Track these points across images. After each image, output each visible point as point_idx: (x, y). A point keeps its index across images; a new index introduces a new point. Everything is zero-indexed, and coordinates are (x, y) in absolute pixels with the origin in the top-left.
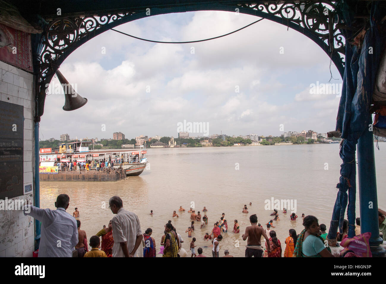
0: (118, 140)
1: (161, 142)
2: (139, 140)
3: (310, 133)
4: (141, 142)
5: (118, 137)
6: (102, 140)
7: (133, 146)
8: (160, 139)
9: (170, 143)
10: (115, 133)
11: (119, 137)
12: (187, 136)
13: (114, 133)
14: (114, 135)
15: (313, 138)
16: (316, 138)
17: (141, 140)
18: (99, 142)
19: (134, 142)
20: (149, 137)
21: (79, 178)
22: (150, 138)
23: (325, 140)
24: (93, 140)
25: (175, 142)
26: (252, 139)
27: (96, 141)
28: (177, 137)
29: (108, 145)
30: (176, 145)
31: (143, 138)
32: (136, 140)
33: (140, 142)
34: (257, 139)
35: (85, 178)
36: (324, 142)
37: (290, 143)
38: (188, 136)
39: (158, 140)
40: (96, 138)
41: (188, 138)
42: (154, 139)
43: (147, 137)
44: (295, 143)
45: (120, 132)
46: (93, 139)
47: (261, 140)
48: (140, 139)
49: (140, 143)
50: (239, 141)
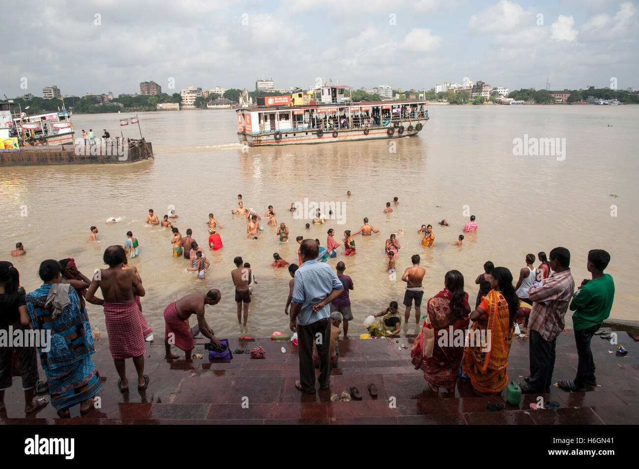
0: (150, 96)
1: (225, 98)
2: (187, 95)
3: (479, 87)
4: (191, 98)
5: (148, 90)
6: (120, 96)
7: (177, 105)
8: (224, 94)
9: (241, 100)
10: (143, 83)
11: (151, 91)
12: (271, 88)
13: (141, 83)
14: (141, 86)
15: (483, 95)
16: (488, 95)
17: (191, 95)
18: (115, 100)
19: (177, 98)
20: (204, 90)
21: (61, 159)
22: (207, 92)
23: (502, 98)
24: (105, 96)
25: (251, 99)
26: (382, 94)
27: (110, 97)
28: (253, 90)
29: (132, 105)
30: (252, 103)
31: (193, 92)
32: (182, 95)
33: (188, 98)
34: (390, 94)
35: (73, 158)
36: (501, 103)
37: (445, 102)
38: (273, 88)
39: (220, 95)
40: (111, 93)
41: (272, 92)
42: (212, 94)
43: (201, 89)
44: (454, 102)
45: (152, 82)
46: (104, 94)
47: (398, 96)
48: (189, 93)
49: (188, 101)
50: (360, 97)
